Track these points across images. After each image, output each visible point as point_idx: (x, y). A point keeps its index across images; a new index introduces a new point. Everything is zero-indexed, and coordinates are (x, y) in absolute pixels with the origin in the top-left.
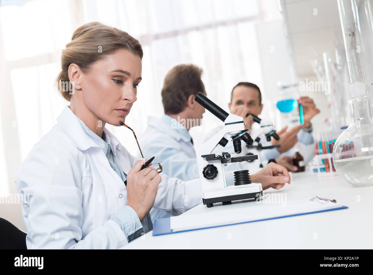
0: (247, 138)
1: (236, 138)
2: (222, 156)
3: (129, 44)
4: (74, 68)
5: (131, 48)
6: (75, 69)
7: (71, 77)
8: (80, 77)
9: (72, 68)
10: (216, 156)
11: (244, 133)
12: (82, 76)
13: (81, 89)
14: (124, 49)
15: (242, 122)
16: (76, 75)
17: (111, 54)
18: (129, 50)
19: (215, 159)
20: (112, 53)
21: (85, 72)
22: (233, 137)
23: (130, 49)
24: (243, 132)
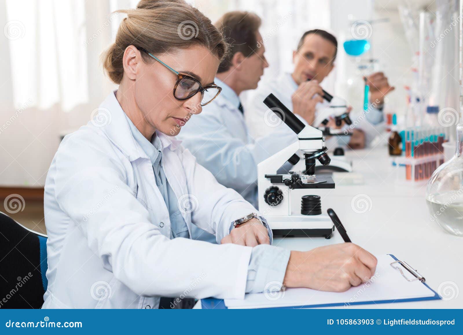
0: (324, 159)
1: (311, 157)
2: (291, 179)
3: (209, 38)
4: (132, 52)
5: (211, 46)
6: (133, 54)
7: (126, 61)
8: (138, 65)
9: (130, 50)
10: (283, 179)
11: (321, 153)
12: (140, 64)
13: (135, 80)
14: (202, 46)
15: (321, 139)
16: (133, 60)
17: (184, 48)
18: (208, 48)
19: (282, 182)
20: (186, 48)
21: (145, 61)
22: (307, 156)
23: (209, 46)
24: (319, 151)
